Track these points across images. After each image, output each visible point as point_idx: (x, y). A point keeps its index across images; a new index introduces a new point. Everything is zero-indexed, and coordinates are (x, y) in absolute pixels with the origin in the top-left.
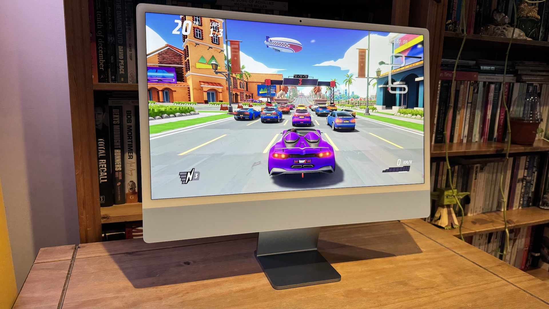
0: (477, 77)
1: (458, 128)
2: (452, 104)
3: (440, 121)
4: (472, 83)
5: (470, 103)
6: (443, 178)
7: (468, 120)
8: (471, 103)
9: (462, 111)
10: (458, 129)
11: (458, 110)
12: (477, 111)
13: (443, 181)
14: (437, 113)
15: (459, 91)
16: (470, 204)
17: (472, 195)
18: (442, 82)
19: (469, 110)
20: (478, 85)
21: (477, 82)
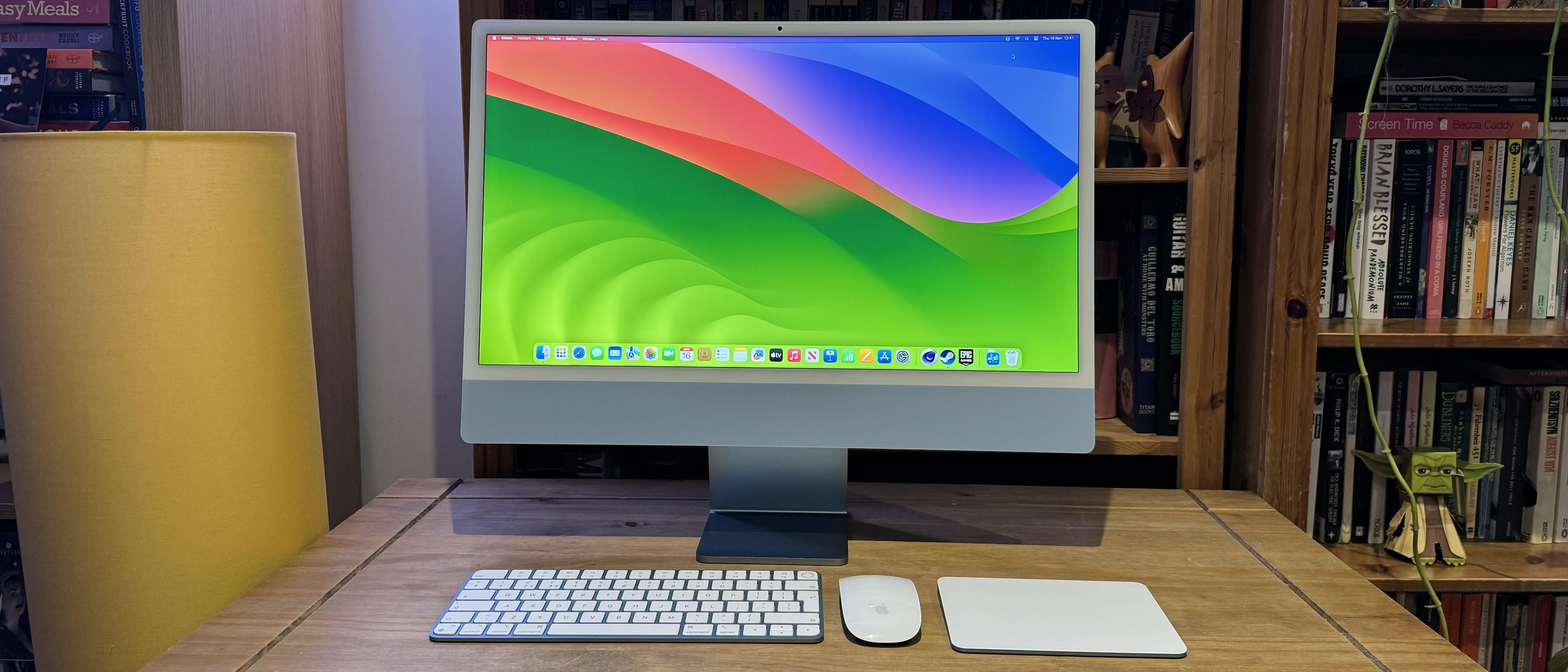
0: (1534, 128)
1: (1471, 274)
2: (1442, 207)
3: (1402, 255)
4: (1516, 144)
5: (1512, 203)
6: (1423, 422)
7: (1507, 254)
8: (1517, 203)
9: (1483, 226)
10: (1471, 280)
11: (1467, 223)
12: (1542, 227)
13: (1423, 430)
14: (1387, 231)
15: (1466, 169)
16: (1536, 506)
17: (1543, 480)
18: (1401, 146)
19: (1509, 225)
20: (1538, 150)
21: (1532, 142)
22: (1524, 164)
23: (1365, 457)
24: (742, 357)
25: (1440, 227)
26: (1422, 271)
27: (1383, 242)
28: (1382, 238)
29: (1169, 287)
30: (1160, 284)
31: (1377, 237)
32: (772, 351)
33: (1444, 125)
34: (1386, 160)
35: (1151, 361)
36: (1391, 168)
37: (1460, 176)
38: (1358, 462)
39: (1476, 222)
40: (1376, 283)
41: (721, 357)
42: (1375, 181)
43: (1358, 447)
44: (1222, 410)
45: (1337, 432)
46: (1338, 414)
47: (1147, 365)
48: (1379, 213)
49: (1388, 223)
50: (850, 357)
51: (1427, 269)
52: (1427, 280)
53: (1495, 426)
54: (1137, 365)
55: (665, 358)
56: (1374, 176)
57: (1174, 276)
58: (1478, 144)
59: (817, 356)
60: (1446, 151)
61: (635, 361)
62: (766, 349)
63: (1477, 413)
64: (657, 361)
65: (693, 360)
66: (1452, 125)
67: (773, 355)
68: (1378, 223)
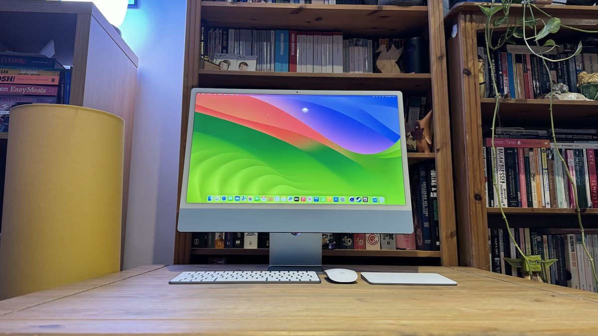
0: (549, 144)
1: (536, 194)
2: (522, 171)
3: (511, 187)
4: (544, 149)
6: (527, 247)
7: (547, 187)
8: (547, 169)
9: (537, 177)
10: (536, 196)
11: (532, 176)
12: (557, 177)
13: (527, 250)
14: (505, 178)
15: (528, 157)
16: (572, 280)
17: (573, 269)
18: (506, 150)
19: (546, 177)
20: (551, 152)
21: (549, 149)
22: (548, 156)
23: (509, 260)
24: (284, 200)
25: (523, 177)
26: (519, 193)
27: (504, 182)
28: (503, 181)
29: (432, 196)
30: (428, 194)
31: (502, 180)
32: (295, 198)
33: (519, 143)
34: (501, 154)
35: (428, 223)
36: (503, 157)
37: (527, 160)
38: (506, 262)
39: (534, 176)
40: (503, 197)
41: (276, 200)
42: (499, 161)
43: (505, 256)
44: (455, 238)
45: (497, 251)
46: (496, 244)
47: (426, 225)
48: (501, 172)
49: (505, 175)
50: (323, 200)
51: (520, 193)
52: (521, 196)
53: (552, 250)
54: (423, 225)
55: (256, 200)
56: (498, 160)
57: (433, 192)
58: (531, 149)
59: (311, 199)
60: (521, 151)
61: (245, 201)
62: (293, 197)
63: (545, 245)
64: (253, 201)
65: (266, 201)
66: (522, 143)
67: (296, 199)
68: (502, 176)
